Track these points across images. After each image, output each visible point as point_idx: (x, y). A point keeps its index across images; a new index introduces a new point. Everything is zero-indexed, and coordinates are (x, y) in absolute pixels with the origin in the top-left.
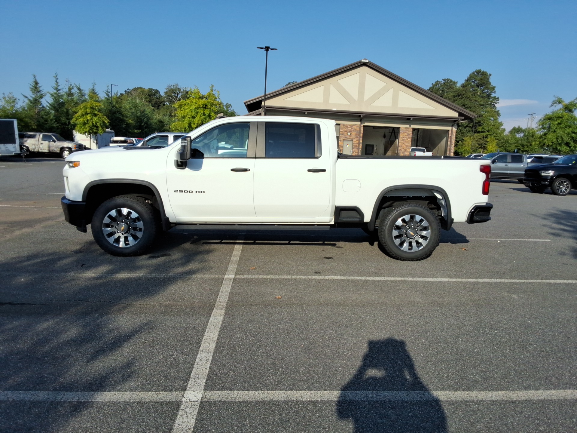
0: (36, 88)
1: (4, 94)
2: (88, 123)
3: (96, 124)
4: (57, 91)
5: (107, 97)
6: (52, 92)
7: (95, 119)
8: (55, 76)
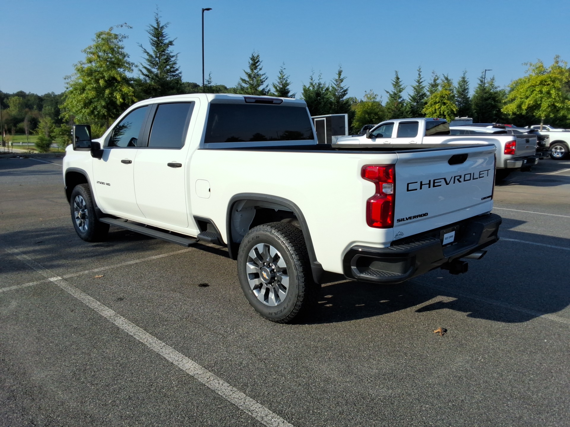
0: (397, 83)
1: (366, 92)
2: (435, 112)
3: (443, 112)
4: (419, 84)
5: (480, 83)
6: (414, 85)
7: (443, 107)
8: (419, 69)
